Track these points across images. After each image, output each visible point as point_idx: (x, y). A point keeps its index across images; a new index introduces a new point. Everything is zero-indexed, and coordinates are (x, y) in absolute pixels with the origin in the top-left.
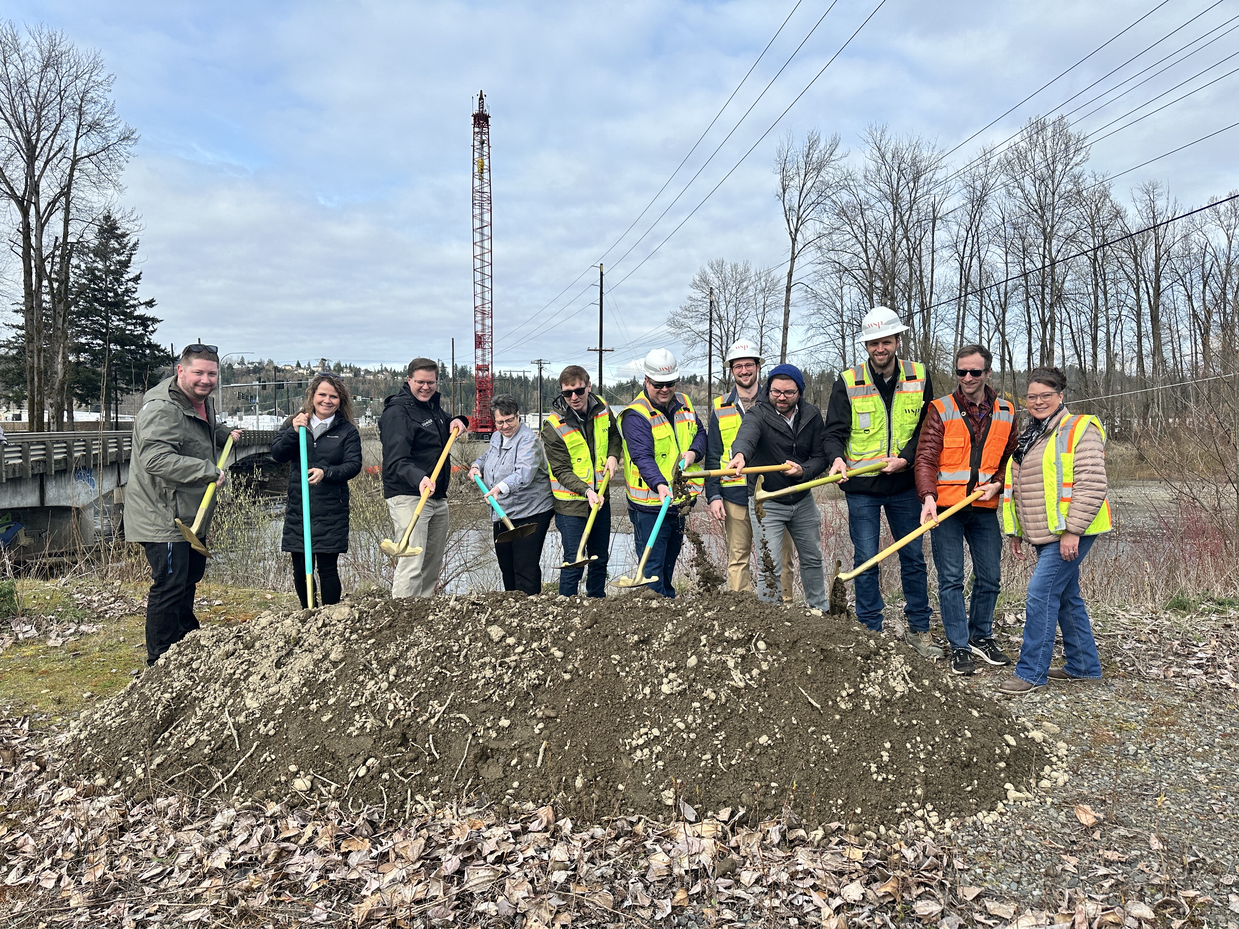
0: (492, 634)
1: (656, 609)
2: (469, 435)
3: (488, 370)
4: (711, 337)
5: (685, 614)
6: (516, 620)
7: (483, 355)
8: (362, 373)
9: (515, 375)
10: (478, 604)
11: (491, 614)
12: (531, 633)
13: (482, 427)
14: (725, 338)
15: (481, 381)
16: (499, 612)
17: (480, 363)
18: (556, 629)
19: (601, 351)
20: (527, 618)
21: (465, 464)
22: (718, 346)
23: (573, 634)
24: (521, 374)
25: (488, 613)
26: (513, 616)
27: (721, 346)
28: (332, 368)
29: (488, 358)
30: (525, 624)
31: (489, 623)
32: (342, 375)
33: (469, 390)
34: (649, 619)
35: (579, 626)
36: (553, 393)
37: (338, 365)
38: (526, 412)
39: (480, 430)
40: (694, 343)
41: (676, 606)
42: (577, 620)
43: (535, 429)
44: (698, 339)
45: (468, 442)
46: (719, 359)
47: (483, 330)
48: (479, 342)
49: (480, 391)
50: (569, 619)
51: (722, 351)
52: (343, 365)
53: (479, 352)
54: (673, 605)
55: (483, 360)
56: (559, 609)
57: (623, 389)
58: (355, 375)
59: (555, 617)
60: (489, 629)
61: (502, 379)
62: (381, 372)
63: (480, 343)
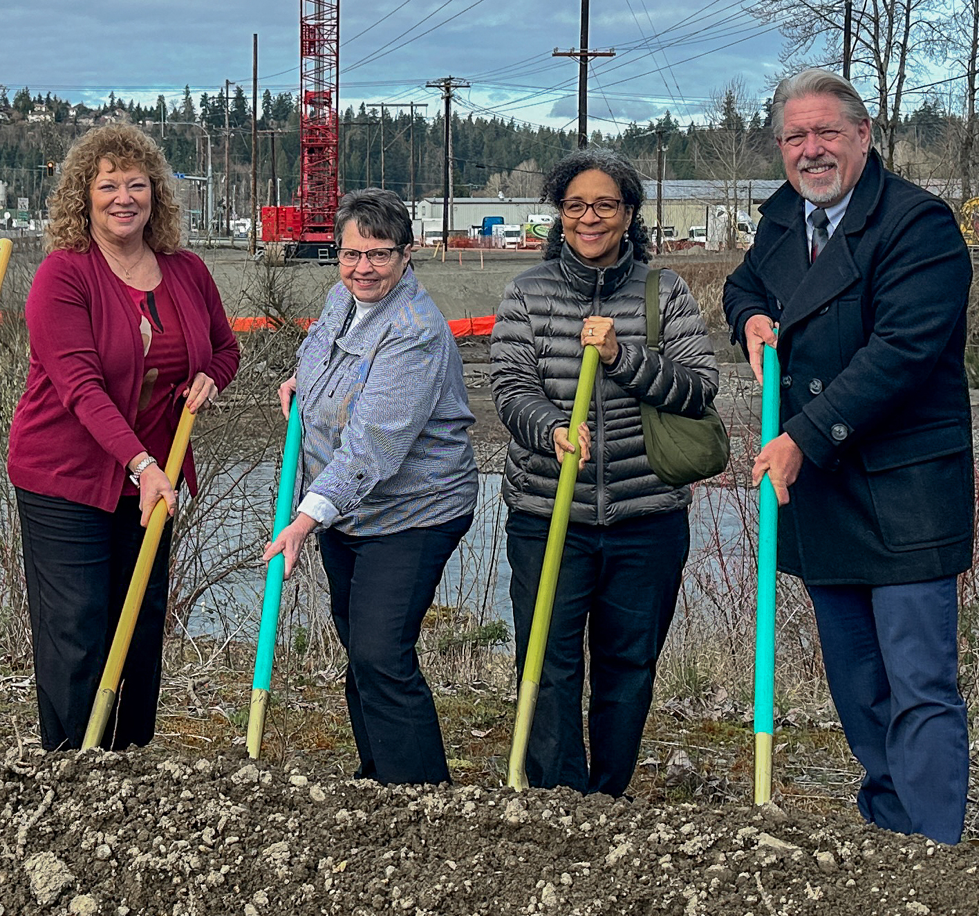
0: (37, 879)
1: (518, 827)
2: (287, 248)
3: (329, 104)
4: (848, 19)
5: (604, 853)
6: (111, 839)
7: (319, 70)
8: (72, 113)
9: (394, 114)
10: (22, 778)
11: (49, 810)
12: (146, 882)
13: (316, 230)
14: (884, 20)
15: (314, 127)
16: (70, 807)
17: (312, 89)
18: (214, 877)
19: (584, 58)
20: (142, 833)
21: (273, 312)
22: (868, 39)
23: (261, 897)
24: (407, 111)
25: (41, 808)
26: (104, 823)
27: (875, 38)
28: (11, 103)
29: (329, 76)
30: (134, 850)
31: (36, 841)
32: (32, 118)
33: (292, 147)
34: (491, 864)
35: (282, 871)
36: (479, 153)
37: (24, 96)
38: (418, 195)
39: (309, 237)
40: (809, 34)
41: (576, 824)
42: (277, 852)
43: (435, 234)
44: (818, 24)
45: (286, 264)
46: (868, 70)
47: (319, 15)
48: (310, 41)
49: (311, 151)
50: (261, 843)
51: (877, 52)
52: (33, 96)
53: (311, 64)
54: (566, 820)
55: (319, 82)
56: (240, 808)
57: (641, 140)
58: (59, 119)
59: (220, 835)
60: (28, 865)
61: (367, 122)
62: (110, 110)
63: (312, 43)
